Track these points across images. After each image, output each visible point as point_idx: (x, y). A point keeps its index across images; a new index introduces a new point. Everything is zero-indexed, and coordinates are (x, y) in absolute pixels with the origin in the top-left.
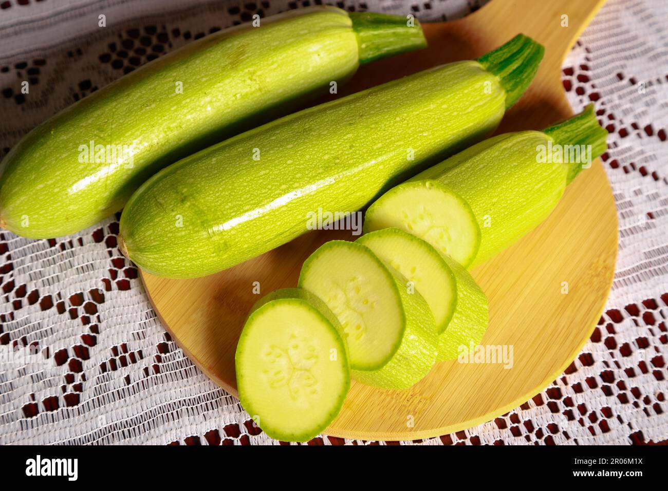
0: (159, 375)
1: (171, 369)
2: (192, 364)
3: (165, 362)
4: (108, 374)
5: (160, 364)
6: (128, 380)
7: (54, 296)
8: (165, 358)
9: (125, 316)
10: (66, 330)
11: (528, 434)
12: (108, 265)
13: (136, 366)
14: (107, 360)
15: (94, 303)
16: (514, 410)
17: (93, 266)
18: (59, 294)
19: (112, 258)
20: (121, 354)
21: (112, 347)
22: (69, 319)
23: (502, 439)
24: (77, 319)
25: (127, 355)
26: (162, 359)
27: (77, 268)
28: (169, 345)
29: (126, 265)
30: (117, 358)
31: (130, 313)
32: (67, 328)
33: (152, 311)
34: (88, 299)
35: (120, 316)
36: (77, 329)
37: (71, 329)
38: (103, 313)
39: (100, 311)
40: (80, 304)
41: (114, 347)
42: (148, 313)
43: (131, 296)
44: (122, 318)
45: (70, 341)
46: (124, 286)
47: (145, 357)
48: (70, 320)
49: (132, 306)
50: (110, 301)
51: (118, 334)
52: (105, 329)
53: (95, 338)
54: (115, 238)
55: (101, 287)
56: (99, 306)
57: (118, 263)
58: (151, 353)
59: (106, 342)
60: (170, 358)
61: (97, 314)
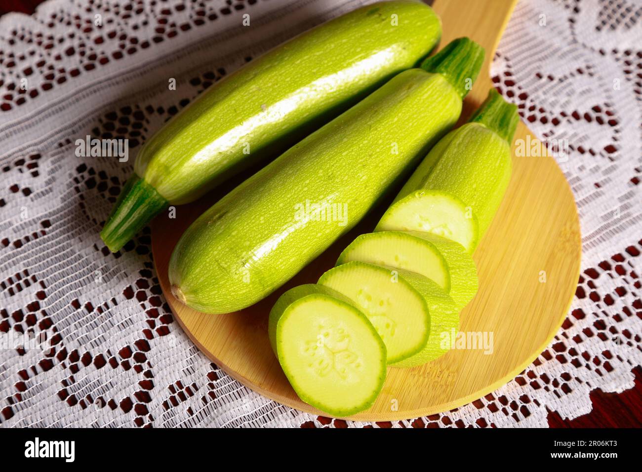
0: (216, 400)
1: (225, 393)
2: (241, 386)
3: (218, 388)
4: (171, 410)
5: (215, 390)
6: (190, 411)
7: (105, 354)
8: (217, 384)
9: (172, 357)
10: (124, 381)
11: (546, 385)
12: (145, 317)
13: (194, 398)
14: (168, 399)
15: (142, 352)
16: (528, 367)
17: (131, 321)
18: (109, 352)
19: (146, 310)
20: (178, 390)
21: (168, 386)
22: (123, 371)
23: (525, 393)
24: (130, 370)
25: (184, 390)
26: (215, 385)
27: (118, 326)
28: (217, 373)
29: (160, 313)
30: (176, 394)
31: (176, 353)
32: (124, 379)
33: (193, 347)
35: (168, 358)
36: (133, 377)
37: (128, 379)
38: (152, 359)
39: (149, 357)
40: (130, 356)
41: (170, 385)
42: (191, 350)
43: (173, 339)
45: (130, 390)
46: (164, 332)
47: (200, 388)
48: (125, 372)
49: (176, 347)
50: (155, 347)
51: (170, 374)
52: (158, 372)
53: (151, 382)
54: (144, 292)
55: (143, 337)
56: (147, 354)
57: (152, 314)
58: (204, 383)
59: (162, 383)
60: (221, 383)
61: (147, 361)
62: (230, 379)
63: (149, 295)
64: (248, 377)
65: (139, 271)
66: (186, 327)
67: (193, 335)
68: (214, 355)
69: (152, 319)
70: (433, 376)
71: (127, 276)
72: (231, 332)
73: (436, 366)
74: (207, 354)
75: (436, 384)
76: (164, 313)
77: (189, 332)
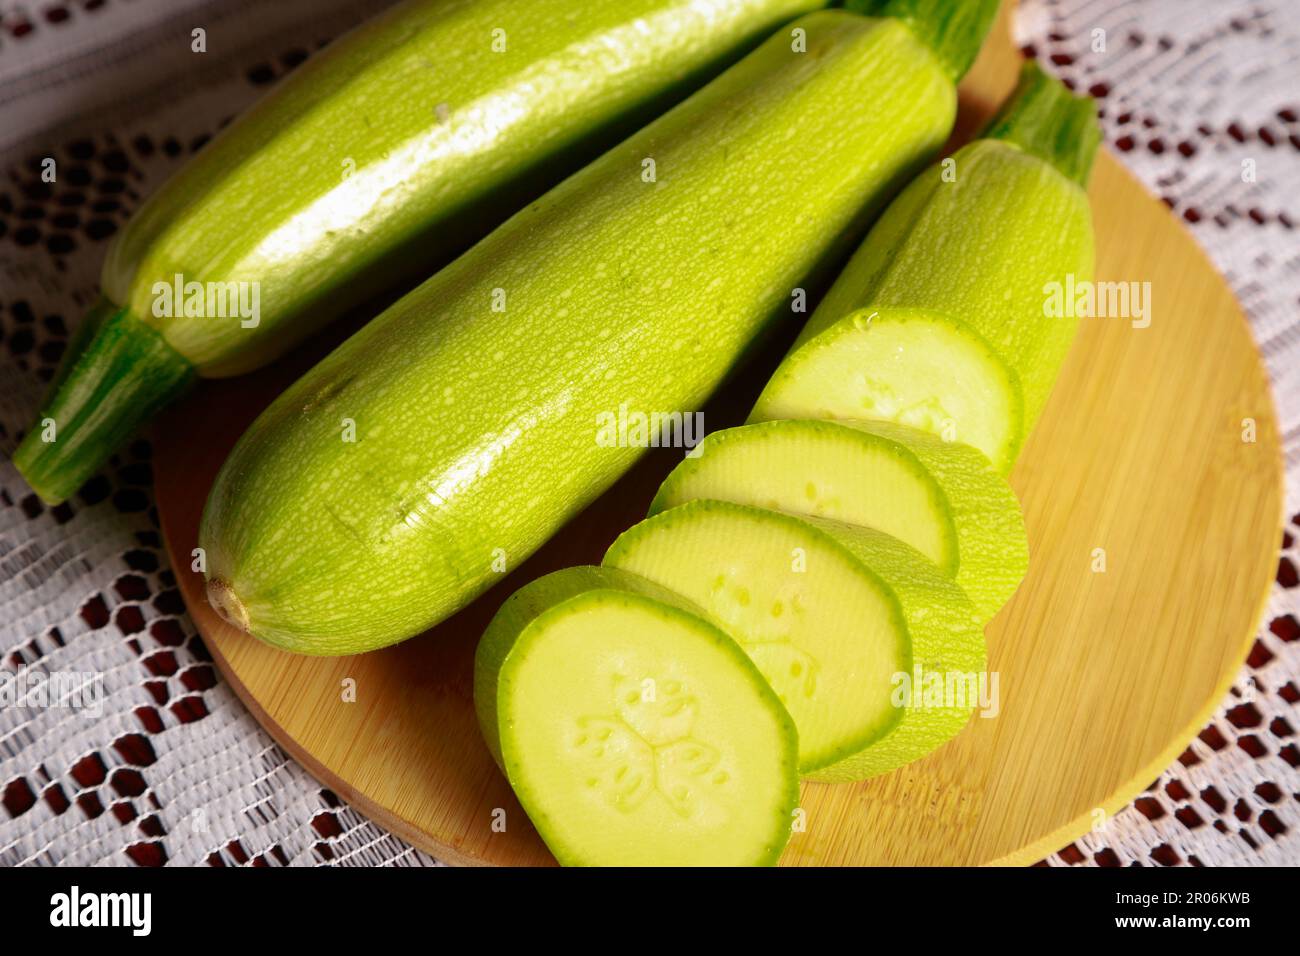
2: (405, 848)
3: (341, 855)
5: (331, 862)
7: (32, 776)
8: (339, 847)
9: (216, 777)
10: (85, 847)
11: (1218, 817)
12: (140, 676)
15: (133, 768)
16: (1168, 772)
18: (43, 770)
19: (144, 656)
21: (206, 855)
22: (83, 821)
23: (1165, 840)
24: (102, 817)
26: (333, 849)
28: (338, 816)
29: (180, 663)
31: (226, 767)
32: (85, 841)
33: (273, 750)
34: (114, 764)
35: (205, 782)
36: (111, 837)
37: (96, 841)
38: (161, 785)
39: (153, 782)
40: (101, 780)
41: (212, 855)
42: (268, 756)
43: (217, 729)
44: (208, 784)
46: (191, 712)
47: (293, 858)
48: (86, 823)
49: (225, 752)
50: (169, 754)
51: (210, 822)
52: (179, 821)
53: (159, 846)
54: (136, 609)
55: (136, 728)
56: (148, 773)
57: (161, 665)
58: (304, 844)
59: (188, 848)
60: (350, 843)
61: (147, 792)
62: (375, 830)
63: (151, 616)
64: (424, 822)
65: (121, 554)
66: (251, 696)
67: (272, 715)
68: (329, 767)
69: (160, 679)
70: (919, 803)
71: (89, 569)
72: (373, 706)
73: (925, 776)
74: (309, 765)
75: (929, 823)
76: (190, 662)
77: (258, 706)
